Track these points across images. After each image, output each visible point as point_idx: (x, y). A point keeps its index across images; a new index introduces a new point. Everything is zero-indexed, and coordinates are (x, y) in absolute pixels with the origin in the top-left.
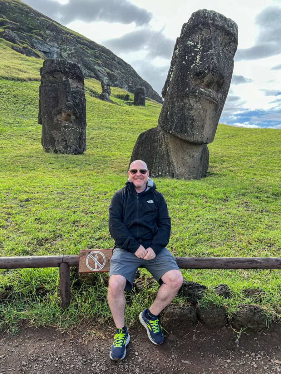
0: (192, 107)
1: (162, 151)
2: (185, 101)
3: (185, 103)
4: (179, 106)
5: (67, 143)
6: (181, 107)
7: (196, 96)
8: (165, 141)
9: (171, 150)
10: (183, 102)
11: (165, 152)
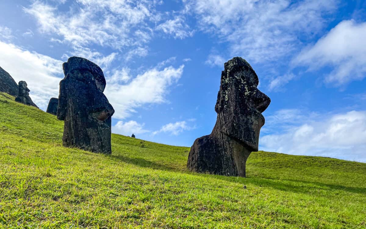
0: (253, 122)
1: (227, 155)
2: (248, 117)
3: (248, 119)
4: (244, 120)
5: (102, 143)
6: (245, 121)
7: (256, 115)
8: (229, 147)
9: (235, 154)
10: (247, 118)
11: (230, 156)
